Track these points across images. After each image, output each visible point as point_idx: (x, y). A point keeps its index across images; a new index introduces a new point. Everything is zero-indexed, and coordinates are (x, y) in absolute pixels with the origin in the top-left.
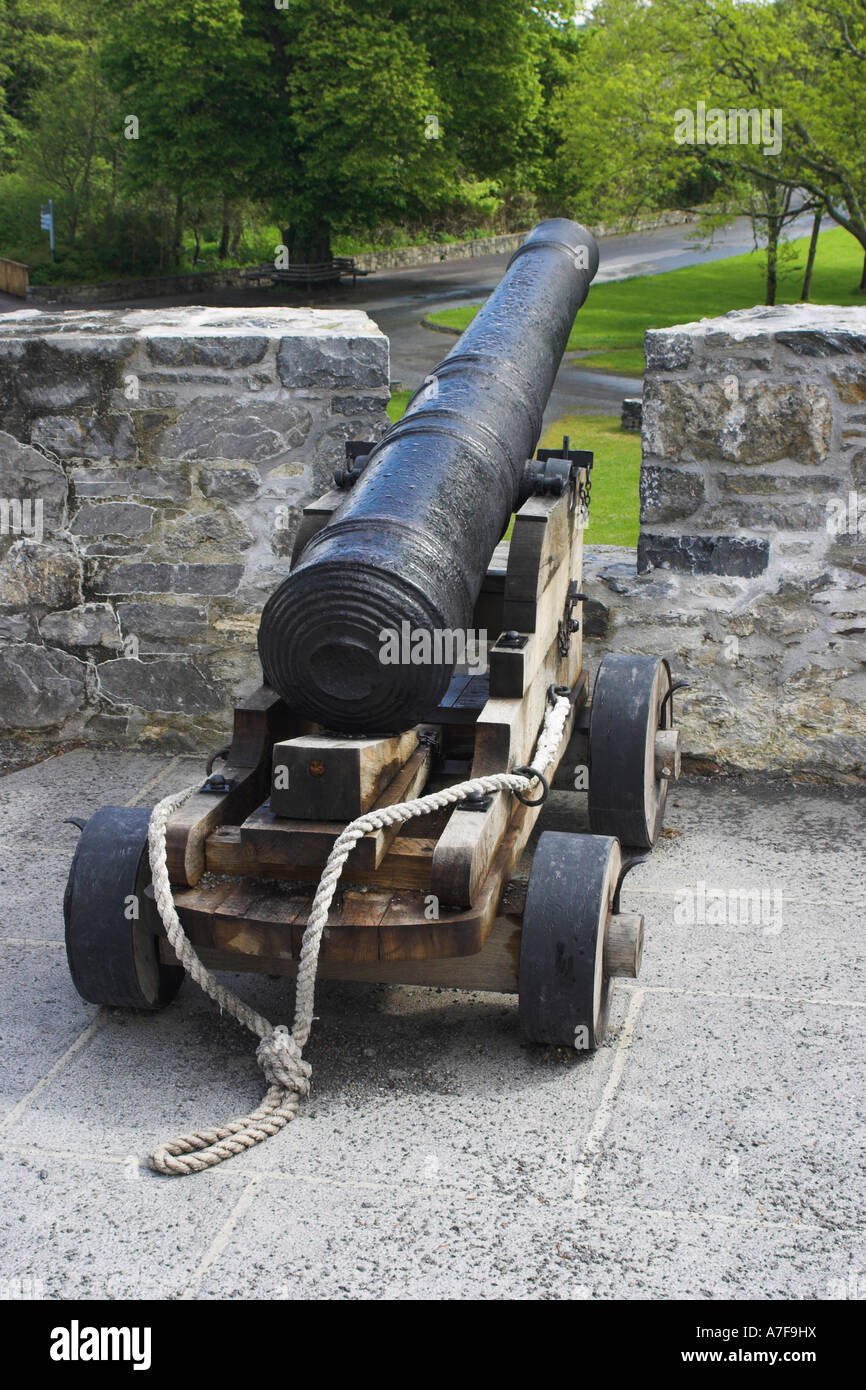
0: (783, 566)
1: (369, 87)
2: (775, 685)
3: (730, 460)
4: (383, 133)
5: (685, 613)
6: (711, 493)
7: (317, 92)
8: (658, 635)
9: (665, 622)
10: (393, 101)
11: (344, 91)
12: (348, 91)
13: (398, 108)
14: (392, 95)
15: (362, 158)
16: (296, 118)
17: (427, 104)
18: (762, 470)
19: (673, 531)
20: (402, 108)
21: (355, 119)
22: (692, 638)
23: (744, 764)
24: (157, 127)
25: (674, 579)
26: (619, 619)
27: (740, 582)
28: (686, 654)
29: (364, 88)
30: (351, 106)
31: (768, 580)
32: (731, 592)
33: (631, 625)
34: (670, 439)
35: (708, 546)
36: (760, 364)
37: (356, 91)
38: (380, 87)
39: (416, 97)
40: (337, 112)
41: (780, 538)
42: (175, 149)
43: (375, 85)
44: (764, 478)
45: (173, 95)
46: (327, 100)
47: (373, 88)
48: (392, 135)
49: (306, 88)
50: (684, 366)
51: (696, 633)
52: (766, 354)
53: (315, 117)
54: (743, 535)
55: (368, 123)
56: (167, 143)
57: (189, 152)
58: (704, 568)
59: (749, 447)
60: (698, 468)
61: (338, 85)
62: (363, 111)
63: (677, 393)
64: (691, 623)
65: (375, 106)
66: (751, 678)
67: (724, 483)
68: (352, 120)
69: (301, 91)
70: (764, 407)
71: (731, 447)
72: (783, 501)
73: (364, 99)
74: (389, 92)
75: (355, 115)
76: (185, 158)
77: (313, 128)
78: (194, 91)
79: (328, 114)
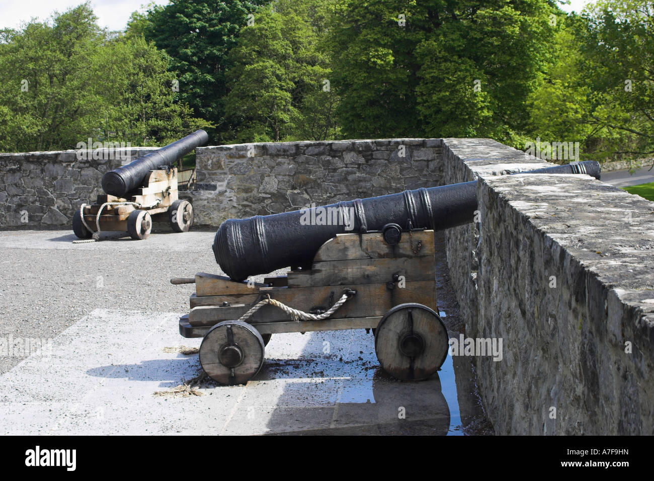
0: (219, 189)
1: (454, 92)
2: (219, 211)
3: (209, 170)
4: (461, 114)
5: (204, 198)
6: (207, 176)
7: (430, 95)
8: (200, 202)
9: (201, 200)
10: (466, 99)
11: (443, 94)
12: (444, 94)
13: (468, 102)
14: (465, 96)
15: (451, 127)
16: (419, 107)
17: (483, 99)
18: (215, 171)
19: (202, 183)
20: (470, 102)
21: (447, 108)
22: (205, 202)
23: (214, 225)
24: (355, 112)
25: (202, 192)
26: (193, 200)
27: (213, 192)
28: (204, 205)
29: (452, 93)
30: (445, 101)
31: (217, 191)
32: (211, 194)
33: (196, 200)
34: (200, 166)
35: (207, 185)
36: (214, 153)
37: (447, 94)
38: (460, 92)
39: (477, 96)
40: (439, 104)
41: (219, 184)
42: (362, 123)
43: (458, 91)
44: (215, 173)
45: (360, 97)
46: (434, 98)
47: (457, 92)
48: (465, 115)
49: (424, 93)
50: (202, 154)
51: (206, 202)
52: (214, 151)
53: (429, 107)
54: (213, 183)
55: (453, 110)
56: (359, 120)
57: (368, 125)
58: (206, 189)
59: (212, 167)
60: (205, 171)
61: (440, 91)
62: (451, 103)
63: (201, 158)
64: (205, 200)
65: (457, 101)
66: (215, 209)
67: (209, 174)
68: (446, 108)
69: (422, 94)
70: (214, 160)
71: (209, 167)
72: (218, 177)
73: (451, 97)
74: (464, 94)
75: (447, 106)
76: (367, 128)
77: (427, 112)
78: (369, 95)
79: (434, 105)
